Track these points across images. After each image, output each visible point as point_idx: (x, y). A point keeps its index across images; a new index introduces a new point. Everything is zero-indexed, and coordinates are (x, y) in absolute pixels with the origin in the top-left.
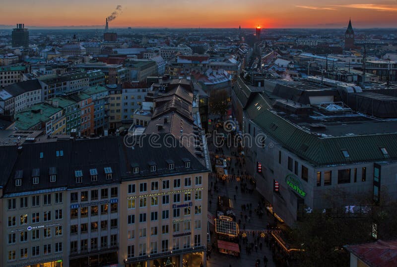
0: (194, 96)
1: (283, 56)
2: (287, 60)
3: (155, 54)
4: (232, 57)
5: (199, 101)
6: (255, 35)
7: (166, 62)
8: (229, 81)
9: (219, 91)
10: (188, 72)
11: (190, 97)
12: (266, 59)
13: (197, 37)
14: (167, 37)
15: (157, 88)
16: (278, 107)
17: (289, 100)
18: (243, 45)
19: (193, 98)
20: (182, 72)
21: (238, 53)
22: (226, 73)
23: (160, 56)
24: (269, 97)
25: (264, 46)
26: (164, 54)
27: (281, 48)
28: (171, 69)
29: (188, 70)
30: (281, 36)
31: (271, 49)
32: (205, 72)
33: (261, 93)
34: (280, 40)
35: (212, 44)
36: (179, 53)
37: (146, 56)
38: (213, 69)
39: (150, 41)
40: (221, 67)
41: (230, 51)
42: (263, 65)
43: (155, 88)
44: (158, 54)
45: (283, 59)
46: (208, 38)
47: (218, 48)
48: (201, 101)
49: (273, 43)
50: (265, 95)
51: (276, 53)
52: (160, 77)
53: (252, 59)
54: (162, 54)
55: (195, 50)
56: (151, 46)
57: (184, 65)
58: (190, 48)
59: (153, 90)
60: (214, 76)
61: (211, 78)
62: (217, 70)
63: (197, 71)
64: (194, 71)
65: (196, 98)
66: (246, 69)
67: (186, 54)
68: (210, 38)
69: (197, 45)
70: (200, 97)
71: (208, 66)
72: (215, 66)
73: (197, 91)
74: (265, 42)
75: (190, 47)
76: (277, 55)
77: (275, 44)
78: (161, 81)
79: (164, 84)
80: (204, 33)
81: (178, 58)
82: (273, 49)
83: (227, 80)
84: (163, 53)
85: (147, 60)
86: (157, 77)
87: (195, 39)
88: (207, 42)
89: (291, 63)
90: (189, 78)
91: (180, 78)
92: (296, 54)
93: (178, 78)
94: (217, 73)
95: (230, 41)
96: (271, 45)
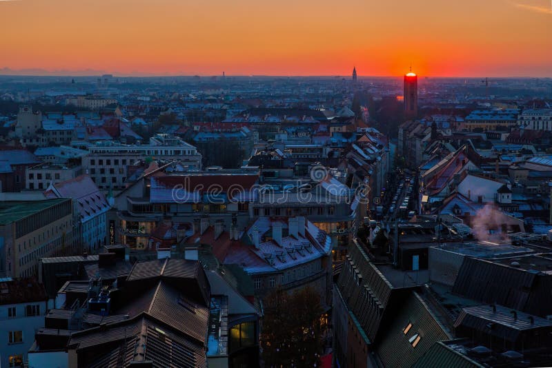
0: (211, 316)
1: (484, 168)
2: (493, 178)
3: (67, 173)
4: (332, 175)
5: (230, 335)
6: (401, 98)
7: (111, 201)
8: (324, 257)
9: (291, 293)
10: (189, 234)
11: (198, 322)
12: (433, 178)
13: (217, 106)
14: (114, 106)
15: (83, 296)
16: (468, 332)
17: (499, 308)
18: (364, 133)
19: (210, 322)
20: (168, 235)
21: (352, 162)
22: (314, 230)
23: (87, 181)
24: (442, 300)
25: (428, 137)
26: (102, 171)
27: (477, 141)
28: (129, 226)
29: (188, 227)
30: (475, 102)
31: (448, 145)
32: (246, 230)
33: (420, 290)
34: (474, 115)
35: (266, 132)
36: (154, 167)
37: (36, 182)
38: (272, 220)
39: (50, 125)
40: (297, 210)
41: (325, 156)
42: (425, 199)
43: (71, 298)
44: (80, 173)
45: (481, 175)
46: (253, 111)
47: (285, 145)
48: (236, 332)
49: (453, 127)
50: (430, 296)
51: (462, 157)
52: (90, 258)
53: (393, 179)
54: (93, 171)
55: (211, 153)
56: (52, 144)
57: (173, 209)
58: (194, 148)
59: (68, 306)
60: (275, 243)
61: (266, 250)
62: (286, 220)
63: (219, 230)
64: (210, 230)
65: (219, 325)
66: (374, 215)
67: (179, 168)
68: (262, 112)
69: (216, 136)
70: (233, 319)
71: (256, 211)
72: (278, 209)
73: (222, 298)
74: (429, 124)
75: (192, 142)
76: (464, 164)
77: (460, 129)
78: (94, 273)
79: (105, 282)
80: (239, 92)
81: (152, 185)
82: (455, 145)
83: (316, 254)
84: (97, 167)
85: (38, 196)
86: (79, 259)
87: (210, 114)
88: (248, 124)
89: (504, 190)
90: (192, 255)
91: (161, 255)
92: (517, 159)
93: (155, 258)
94: (285, 233)
95: (325, 122)
96: (449, 133)
